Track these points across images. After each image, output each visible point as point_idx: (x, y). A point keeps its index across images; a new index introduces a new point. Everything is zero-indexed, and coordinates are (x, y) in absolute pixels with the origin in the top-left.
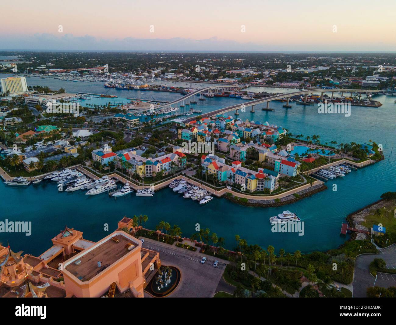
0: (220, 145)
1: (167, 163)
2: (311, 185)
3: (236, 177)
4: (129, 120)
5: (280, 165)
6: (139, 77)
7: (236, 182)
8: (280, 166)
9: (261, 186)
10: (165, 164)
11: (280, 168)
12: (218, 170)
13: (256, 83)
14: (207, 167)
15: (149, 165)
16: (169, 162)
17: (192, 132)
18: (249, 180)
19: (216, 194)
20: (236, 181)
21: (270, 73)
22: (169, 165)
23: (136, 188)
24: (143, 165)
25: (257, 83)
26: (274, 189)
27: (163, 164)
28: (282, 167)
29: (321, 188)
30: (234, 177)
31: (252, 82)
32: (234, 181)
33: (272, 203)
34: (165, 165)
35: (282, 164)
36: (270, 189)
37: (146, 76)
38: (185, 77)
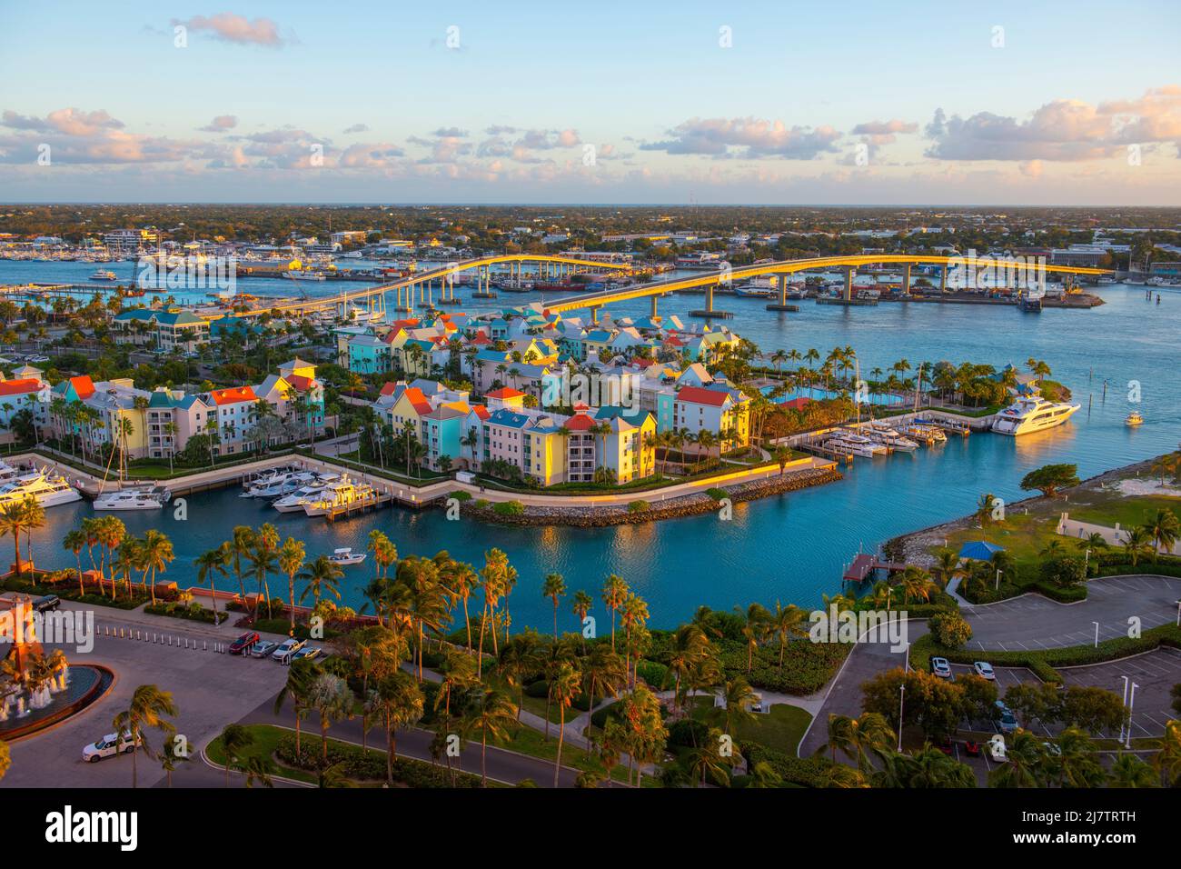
0: (480, 375)
1: (236, 406)
2: (782, 467)
3: (493, 438)
4: (170, 326)
5: (676, 406)
6: (282, 248)
7: (492, 457)
8: (676, 412)
9: (582, 461)
10: (228, 407)
11: (676, 418)
12: (425, 419)
13: (696, 260)
14: (390, 412)
15: (160, 410)
16: (246, 404)
17: (387, 345)
18: (534, 436)
19: (406, 498)
20: (493, 451)
21: (752, 239)
22: (246, 416)
23: (92, 489)
24: (135, 408)
25: (698, 263)
26: (634, 474)
27: (221, 408)
28: (680, 414)
29: (819, 477)
30: (487, 440)
31: (680, 259)
32: (487, 453)
33: (614, 514)
34: (228, 412)
35: (680, 404)
36: (614, 470)
37: (310, 248)
38: (447, 250)
